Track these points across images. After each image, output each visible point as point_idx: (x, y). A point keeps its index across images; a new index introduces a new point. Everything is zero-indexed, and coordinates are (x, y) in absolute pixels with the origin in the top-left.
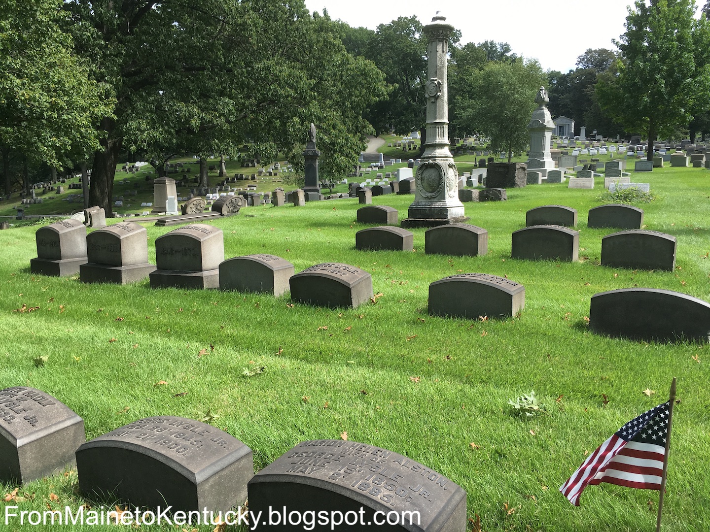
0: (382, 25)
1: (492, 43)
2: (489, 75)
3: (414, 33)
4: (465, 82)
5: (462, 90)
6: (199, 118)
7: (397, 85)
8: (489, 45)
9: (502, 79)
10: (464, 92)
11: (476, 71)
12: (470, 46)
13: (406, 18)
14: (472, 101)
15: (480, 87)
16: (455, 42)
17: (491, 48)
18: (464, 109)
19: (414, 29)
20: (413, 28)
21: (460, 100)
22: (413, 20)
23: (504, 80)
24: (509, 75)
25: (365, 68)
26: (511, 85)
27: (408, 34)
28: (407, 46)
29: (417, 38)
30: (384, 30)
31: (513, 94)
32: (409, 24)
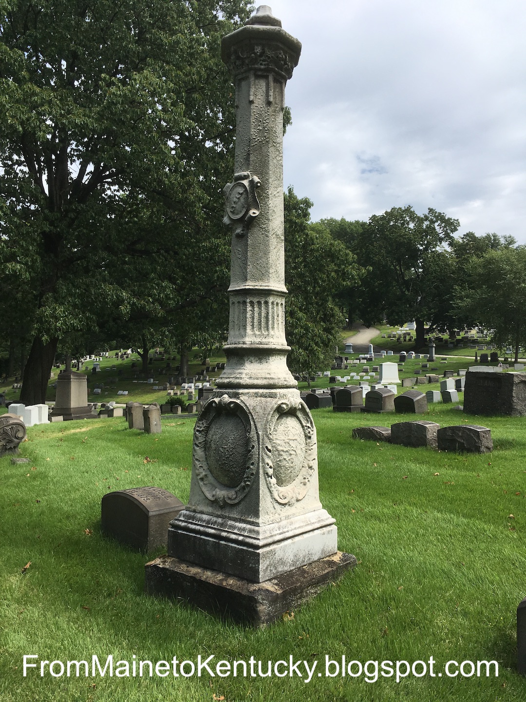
0: (374, 216)
1: (495, 236)
2: (490, 262)
3: (408, 224)
4: (464, 271)
5: (461, 280)
6: (129, 303)
7: (371, 268)
8: (492, 238)
9: (504, 266)
10: (463, 282)
11: (475, 258)
12: (470, 236)
13: (400, 208)
14: (471, 291)
15: (480, 275)
16: (452, 231)
17: (495, 240)
18: (461, 298)
19: (408, 220)
20: (407, 218)
21: (459, 290)
22: (408, 211)
23: (508, 267)
24: (513, 262)
25: (331, 249)
26: (515, 273)
27: (403, 224)
28: (401, 236)
29: (412, 228)
30: (377, 221)
31: (519, 284)
32: (403, 215)
